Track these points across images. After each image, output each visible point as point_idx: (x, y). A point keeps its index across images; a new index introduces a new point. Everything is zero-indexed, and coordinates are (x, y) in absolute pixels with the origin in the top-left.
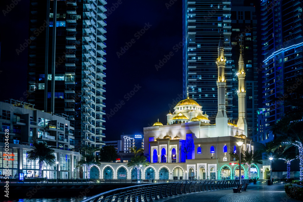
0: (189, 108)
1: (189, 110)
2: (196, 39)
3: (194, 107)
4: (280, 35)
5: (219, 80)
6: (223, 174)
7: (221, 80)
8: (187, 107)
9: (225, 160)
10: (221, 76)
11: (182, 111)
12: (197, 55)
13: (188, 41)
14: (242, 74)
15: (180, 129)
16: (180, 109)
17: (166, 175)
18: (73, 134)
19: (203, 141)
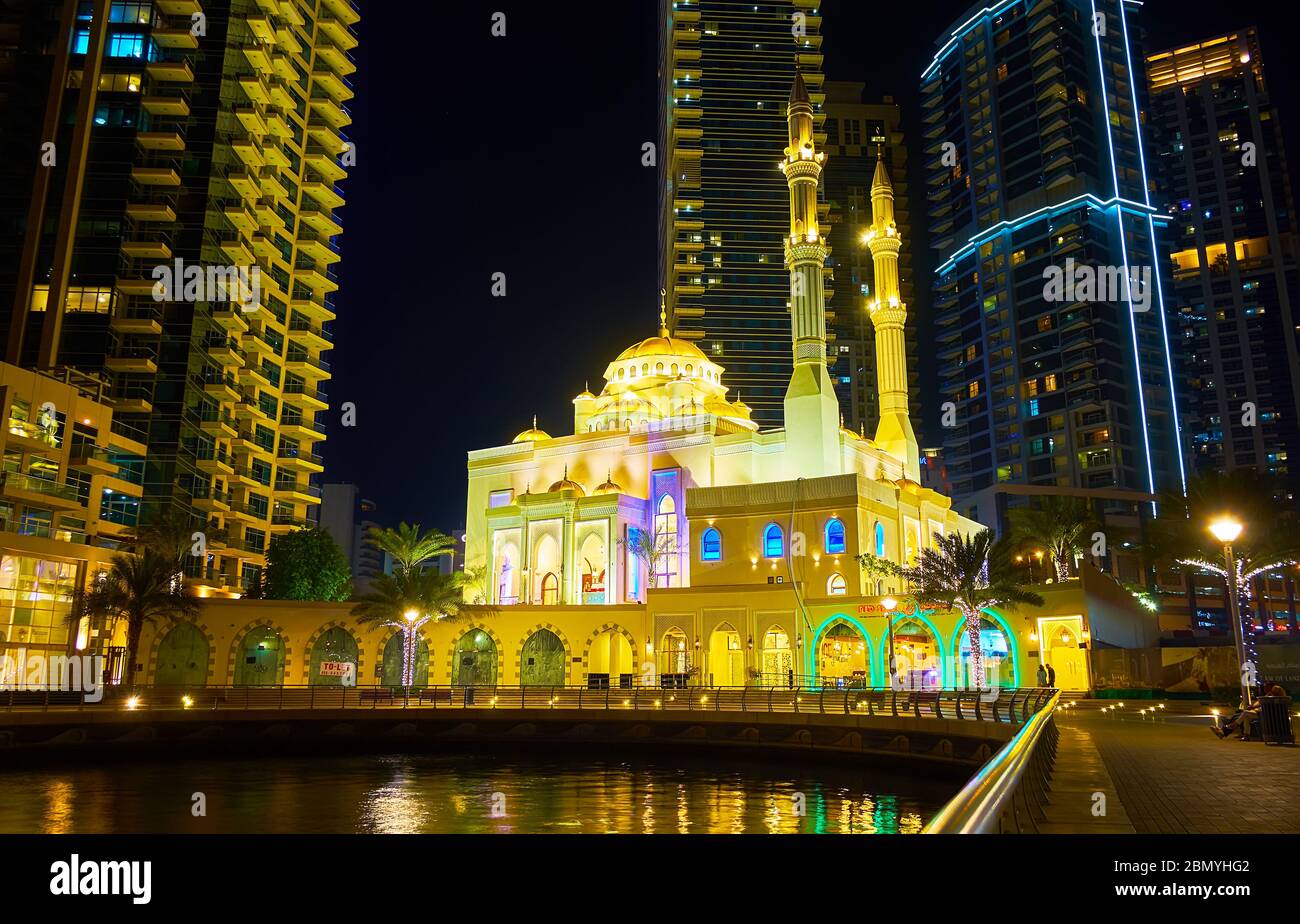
0: (667, 371)
1: (667, 378)
2: (704, 173)
3: (689, 366)
4: (993, 178)
5: (793, 233)
6: (828, 661)
7: (804, 236)
8: (660, 365)
9: (837, 592)
10: (802, 219)
11: (639, 380)
12: (705, 228)
13: (674, 184)
14: (886, 236)
15: (624, 453)
16: (627, 372)
17: (553, 664)
18: (115, 469)
19: (727, 503)
